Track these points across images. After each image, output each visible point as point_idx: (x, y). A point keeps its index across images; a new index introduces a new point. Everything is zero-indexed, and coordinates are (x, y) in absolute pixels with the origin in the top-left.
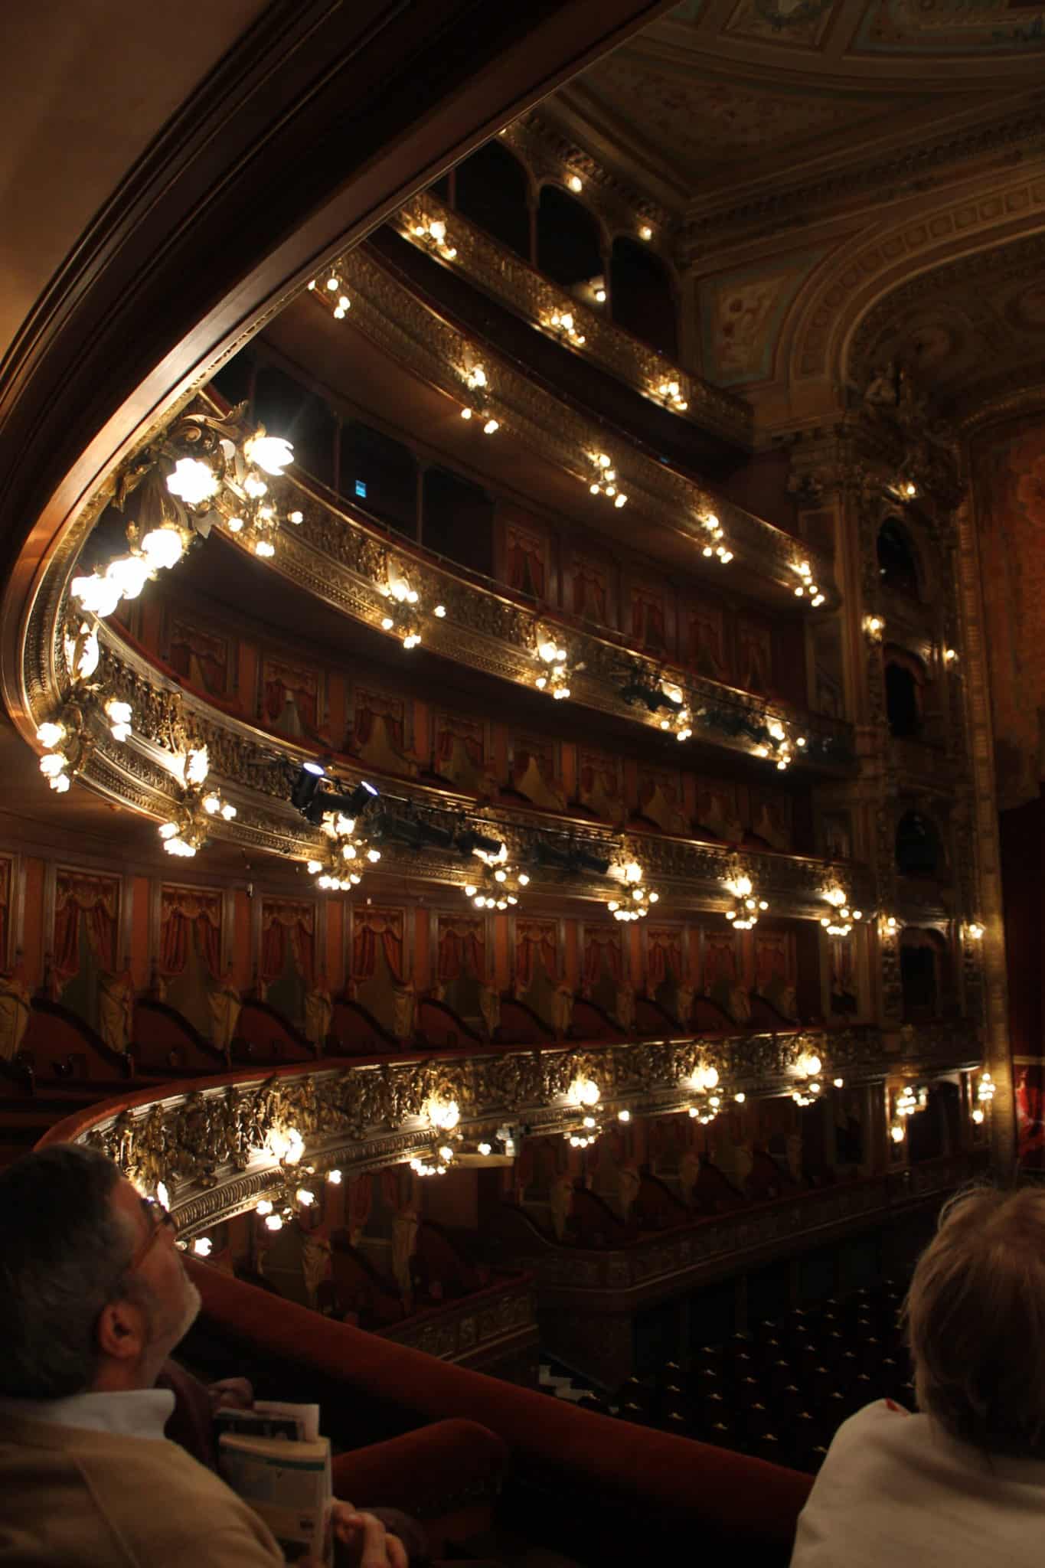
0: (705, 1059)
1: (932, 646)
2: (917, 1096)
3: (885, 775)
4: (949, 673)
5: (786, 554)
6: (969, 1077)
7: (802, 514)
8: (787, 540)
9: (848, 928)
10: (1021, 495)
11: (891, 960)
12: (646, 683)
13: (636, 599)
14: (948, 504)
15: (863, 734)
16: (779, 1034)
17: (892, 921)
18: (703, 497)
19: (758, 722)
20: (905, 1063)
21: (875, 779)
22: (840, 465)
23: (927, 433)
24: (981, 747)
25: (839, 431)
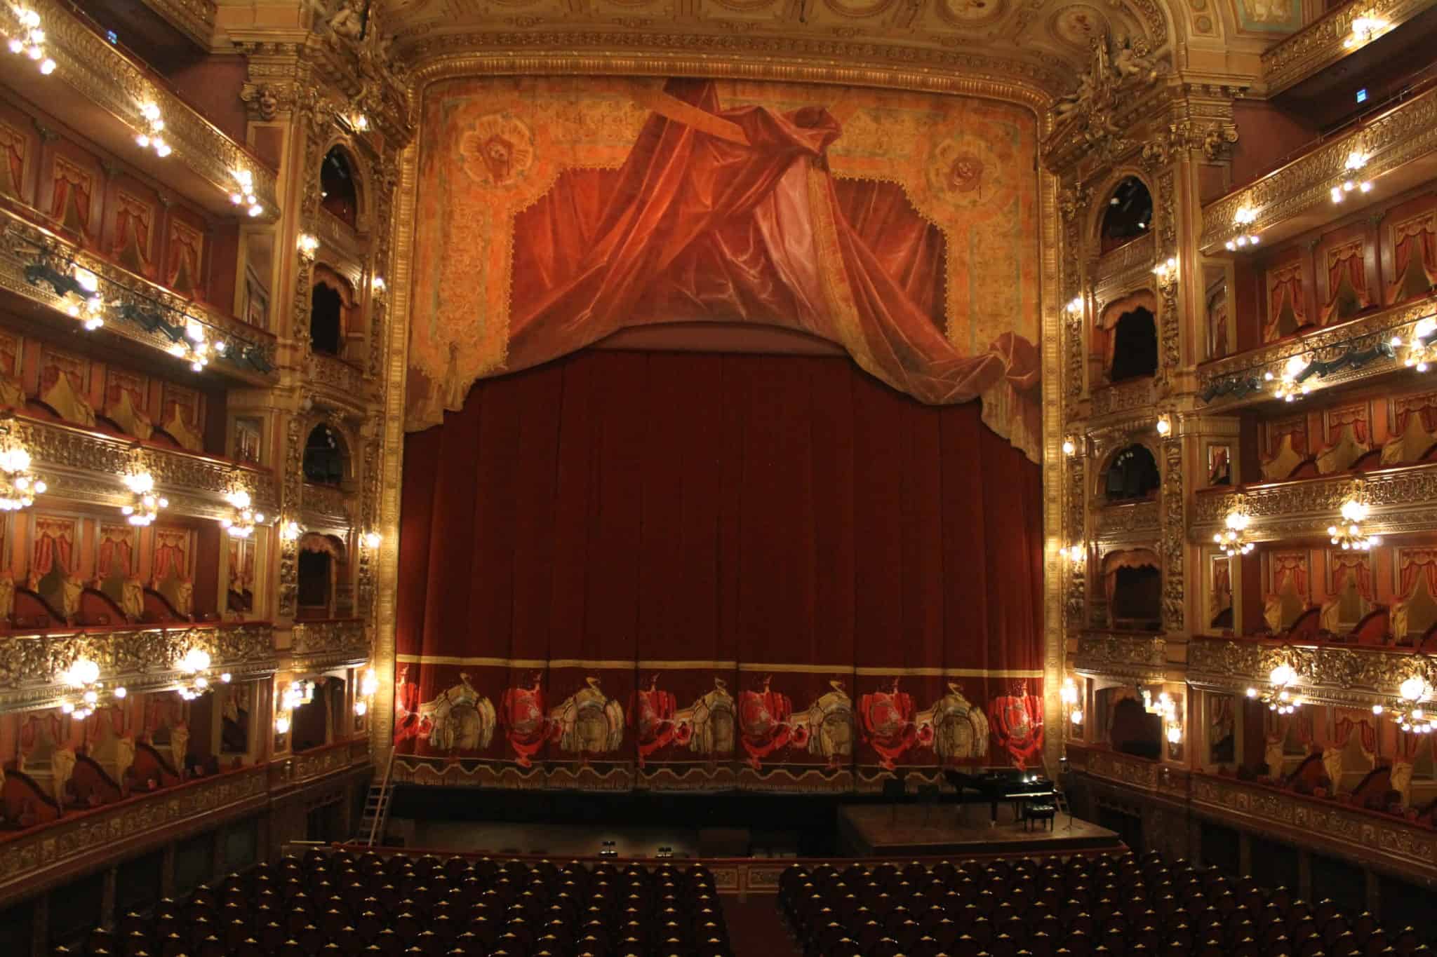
0: (86, 653)
1: (362, 273)
2: (304, 690)
3: (302, 387)
4: (375, 300)
5: (228, 159)
6: (355, 673)
7: (251, 125)
8: (233, 146)
9: (250, 529)
10: (463, 148)
11: (289, 562)
12: (57, 266)
13: (59, 176)
14: (396, 143)
15: (284, 346)
16: (169, 630)
17: (294, 526)
18: (147, 84)
19: (178, 322)
20: (295, 659)
21: (292, 390)
22: (297, 84)
23: (385, 72)
24: (396, 372)
25: (300, 50)
